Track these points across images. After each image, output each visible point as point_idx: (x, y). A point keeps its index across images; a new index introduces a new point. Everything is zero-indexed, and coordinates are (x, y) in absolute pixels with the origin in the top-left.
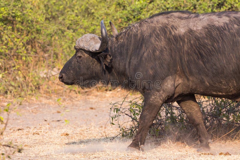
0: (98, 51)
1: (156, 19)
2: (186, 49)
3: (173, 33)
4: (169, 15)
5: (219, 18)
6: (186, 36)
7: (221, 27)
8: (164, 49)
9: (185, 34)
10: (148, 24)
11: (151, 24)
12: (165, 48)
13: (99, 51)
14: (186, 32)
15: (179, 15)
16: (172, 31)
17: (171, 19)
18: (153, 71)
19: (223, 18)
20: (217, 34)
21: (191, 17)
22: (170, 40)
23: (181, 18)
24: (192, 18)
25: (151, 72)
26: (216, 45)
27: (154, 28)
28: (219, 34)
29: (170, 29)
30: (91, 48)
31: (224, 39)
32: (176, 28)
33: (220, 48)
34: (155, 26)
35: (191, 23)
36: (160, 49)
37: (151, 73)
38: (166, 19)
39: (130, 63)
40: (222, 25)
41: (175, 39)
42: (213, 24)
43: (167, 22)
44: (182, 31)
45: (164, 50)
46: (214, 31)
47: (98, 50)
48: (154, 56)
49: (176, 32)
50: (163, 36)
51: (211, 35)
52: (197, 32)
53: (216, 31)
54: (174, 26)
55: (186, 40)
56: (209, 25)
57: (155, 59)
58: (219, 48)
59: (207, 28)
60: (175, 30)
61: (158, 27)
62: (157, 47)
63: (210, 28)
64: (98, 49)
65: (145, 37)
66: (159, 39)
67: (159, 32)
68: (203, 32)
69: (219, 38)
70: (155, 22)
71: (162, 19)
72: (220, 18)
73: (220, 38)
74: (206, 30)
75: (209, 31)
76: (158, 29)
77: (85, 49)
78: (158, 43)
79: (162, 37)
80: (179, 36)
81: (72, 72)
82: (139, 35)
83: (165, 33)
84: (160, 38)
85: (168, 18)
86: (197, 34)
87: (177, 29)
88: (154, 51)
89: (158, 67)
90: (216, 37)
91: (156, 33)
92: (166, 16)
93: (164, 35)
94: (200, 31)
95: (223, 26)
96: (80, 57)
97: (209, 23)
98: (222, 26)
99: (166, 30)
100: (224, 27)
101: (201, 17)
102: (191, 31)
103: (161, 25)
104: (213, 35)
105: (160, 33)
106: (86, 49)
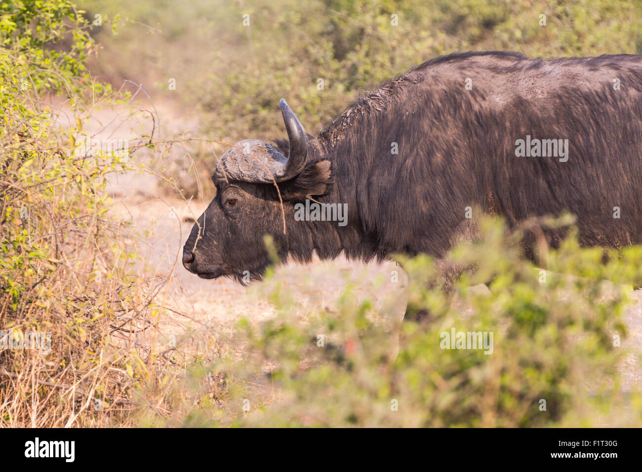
0: (282, 179)
1: (431, 71)
2: (508, 148)
3: (476, 107)
4: (465, 63)
5: (591, 70)
6: (508, 116)
7: (594, 93)
8: (455, 148)
9: (505, 109)
10: (413, 85)
11: (419, 85)
12: (456, 145)
13: (286, 178)
14: (507, 104)
15: (492, 64)
16: (473, 101)
17: (469, 71)
18: (428, 204)
19: (600, 72)
20: (584, 111)
21: (522, 68)
22: (468, 125)
23: (495, 70)
24: (524, 70)
25: (424, 207)
26: (581, 139)
27: (427, 95)
28: (588, 113)
29: (466, 96)
30: (262, 175)
31: (601, 123)
32: (485, 95)
33: (591, 146)
34: (429, 88)
35: (522, 83)
36: (445, 147)
37: (424, 209)
38: (458, 70)
39: (369, 184)
40: (597, 89)
41: (479, 123)
42: (575, 87)
43: (460, 80)
44: (498, 101)
45: (453, 151)
46: (577, 104)
47: (284, 176)
48: (431, 166)
49: (485, 105)
50: (450, 114)
51: (569, 114)
52: (535, 106)
53: (581, 103)
54: (479, 89)
55: (508, 124)
56: (564, 87)
57: (432, 174)
58: (589, 145)
59: (560, 97)
60: (481, 99)
61: (437, 91)
62: (437, 143)
63: (567, 95)
64: (281, 174)
65: (404, 117)
66: (440, 120)
67: (440, 104)
68: (550, 107)
69: (590, 123)
70: (430, 80)
71: (448, 72)
72: (595, 70)
73: (592, 121)
74: (558, 101)
75: (564, 104)
76: (437, 96)
77: (246, 178)
78: (439, 134)
79: (449, 117)
80: (491, 114)
81: (215, 243)
82: (390, 117)
83: (457, 107)
84: (442, 118)
85: (464, 68)
86: (536, 111)
87: (487, 98)
88: (430, 154)
89: (441, 196)
90: (581, 119)
91: (432, 106)
92: (457, 64)
93: (452, 113)
94: (544, 102)
95: (599, 91)
96: (232, 202)
97: (565, 85)
98: (597, 92)
99: (459, 100)
100: (601, 95)
101: (547, 68)
102: (520, 103)
103: (444, 87)
104: (574, 114)
105: (444, 105)
106: (249, 179)
